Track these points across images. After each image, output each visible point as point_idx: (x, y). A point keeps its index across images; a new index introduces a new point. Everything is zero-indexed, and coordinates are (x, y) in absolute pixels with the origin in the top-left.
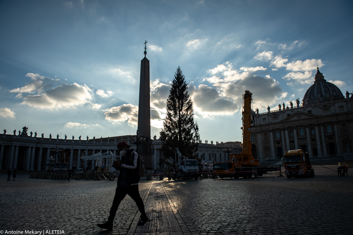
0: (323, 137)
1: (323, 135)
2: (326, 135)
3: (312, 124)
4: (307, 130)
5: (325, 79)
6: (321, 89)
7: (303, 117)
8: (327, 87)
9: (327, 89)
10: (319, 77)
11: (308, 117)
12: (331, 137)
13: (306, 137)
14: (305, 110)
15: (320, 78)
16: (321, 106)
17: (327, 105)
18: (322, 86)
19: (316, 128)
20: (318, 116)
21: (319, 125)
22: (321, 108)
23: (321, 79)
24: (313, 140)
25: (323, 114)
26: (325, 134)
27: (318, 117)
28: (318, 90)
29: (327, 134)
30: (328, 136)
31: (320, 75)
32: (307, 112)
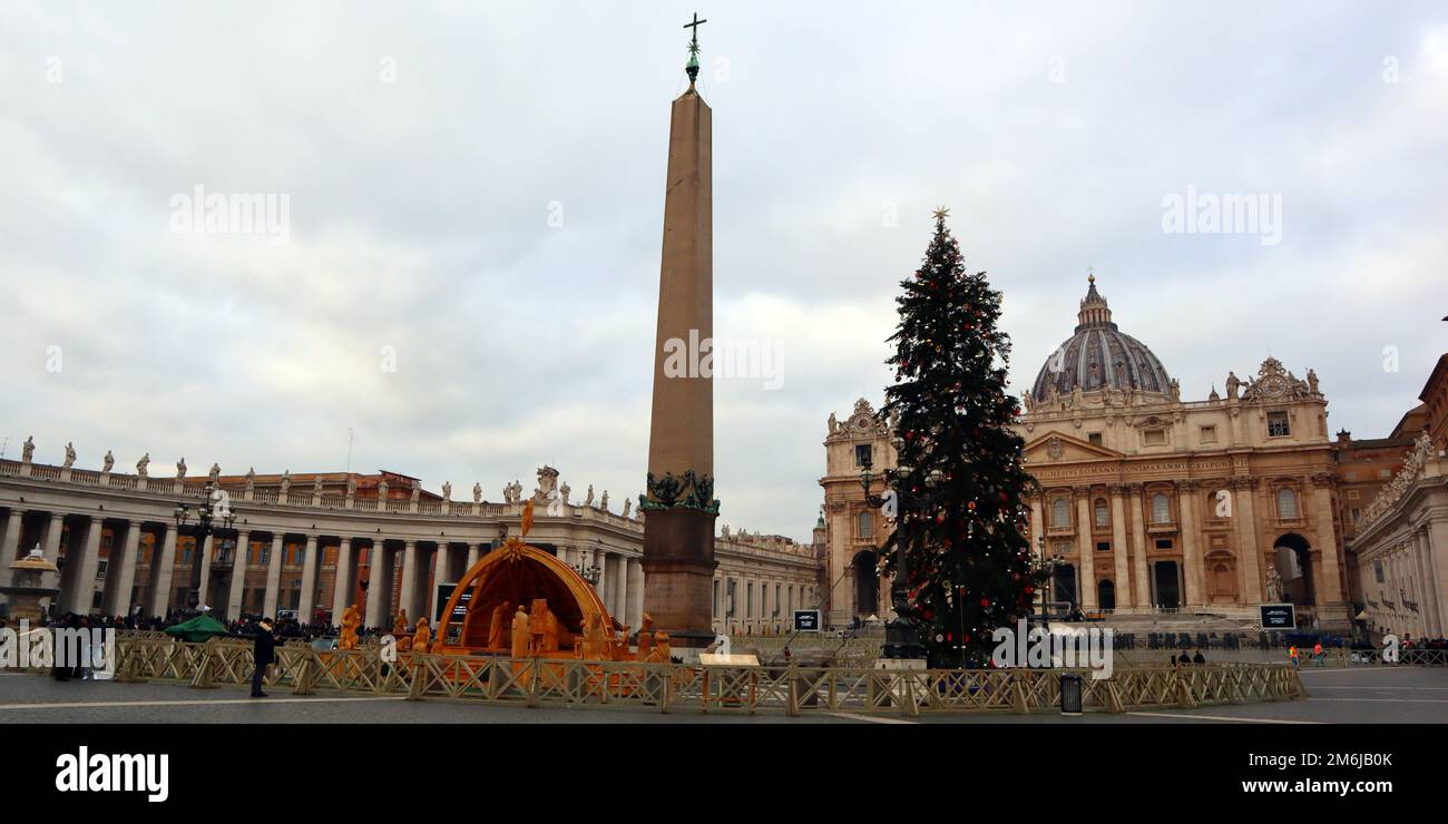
0: (1139, 538)
1: (1138, 529)
2: (1151, 530)
3: (1104, 485)
4: (1083, 505)
5: (1113, 321)
6: (1102, 358)
7: (1071, 456)
8: (1124, 353)
9: (1123, 361)
10: (1093, 311)
11: (1089, 458)
12: (1165, 541)
13: (1077, 535)
14: (1079, 427)
15: (1097, 315)
16: (1137, 421)
17: (1162, 418)
18: (1105, 345)
19: (1117, 503)
20: (1125, 456)
21: (1126, 492)
22: (1135, 426)
23: (1103, 320)
24: (1103, 546)
25: (1141, 451)
26: (1146, 526)
27: (1123, 462)
28: (1092, 360)
29: (1153, 526)
30: (1155, 534)
31: (1098, 306)
32: (1087, 439)
